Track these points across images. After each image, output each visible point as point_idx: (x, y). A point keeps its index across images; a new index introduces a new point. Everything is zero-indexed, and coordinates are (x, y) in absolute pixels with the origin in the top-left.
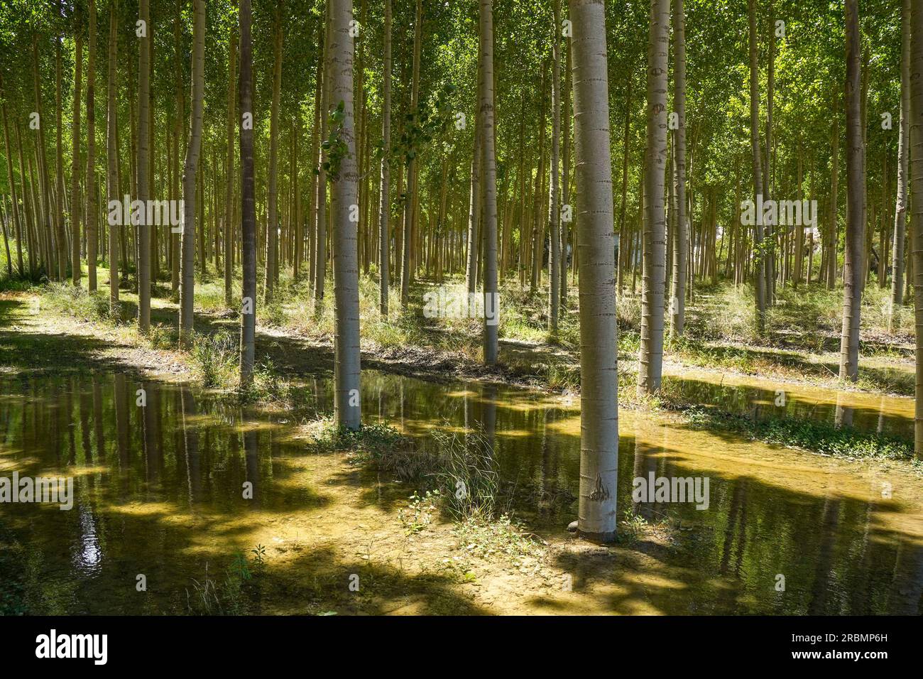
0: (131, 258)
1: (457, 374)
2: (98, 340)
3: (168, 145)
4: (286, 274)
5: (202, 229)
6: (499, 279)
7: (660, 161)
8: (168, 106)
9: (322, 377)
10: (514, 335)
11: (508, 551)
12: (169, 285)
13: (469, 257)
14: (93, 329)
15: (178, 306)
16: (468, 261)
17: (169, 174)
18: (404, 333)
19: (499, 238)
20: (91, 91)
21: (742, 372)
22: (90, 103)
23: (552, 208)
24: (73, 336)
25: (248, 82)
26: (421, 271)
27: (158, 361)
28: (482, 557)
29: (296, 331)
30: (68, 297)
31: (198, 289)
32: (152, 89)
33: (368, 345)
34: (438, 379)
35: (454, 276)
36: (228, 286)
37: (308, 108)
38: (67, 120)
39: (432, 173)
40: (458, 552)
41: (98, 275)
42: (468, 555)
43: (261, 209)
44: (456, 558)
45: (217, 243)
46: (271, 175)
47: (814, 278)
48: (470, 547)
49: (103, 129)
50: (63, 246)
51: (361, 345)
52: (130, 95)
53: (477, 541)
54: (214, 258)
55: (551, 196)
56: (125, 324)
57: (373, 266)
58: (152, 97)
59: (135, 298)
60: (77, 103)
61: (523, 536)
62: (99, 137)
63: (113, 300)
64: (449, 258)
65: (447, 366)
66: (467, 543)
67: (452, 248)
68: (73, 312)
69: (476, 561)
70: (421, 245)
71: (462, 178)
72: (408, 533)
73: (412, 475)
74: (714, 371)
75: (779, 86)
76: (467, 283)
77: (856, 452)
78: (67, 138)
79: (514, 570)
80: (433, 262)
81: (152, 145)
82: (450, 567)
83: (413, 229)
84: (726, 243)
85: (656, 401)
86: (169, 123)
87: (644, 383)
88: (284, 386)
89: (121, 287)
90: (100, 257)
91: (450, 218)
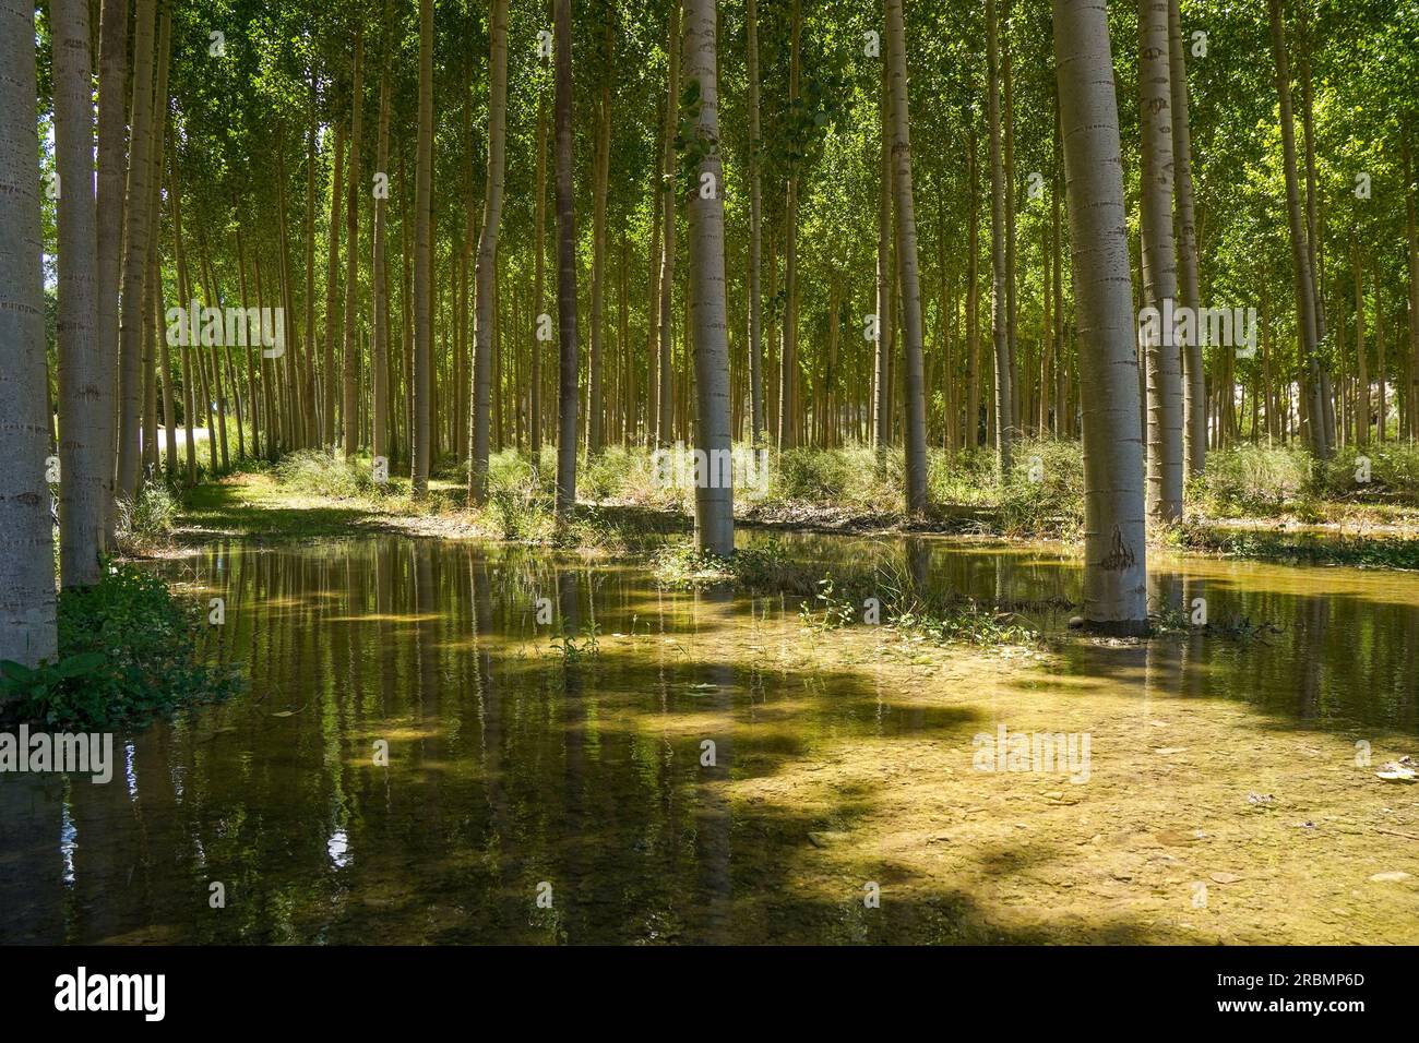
7: (1164, 181)
13: (876, 394)
25: (567, 111)
31: (494, 459)
49: (368, 265)
62: (363, 275)
72: (818, 630)
75: (1320, 147)
85: (1175, 536)
87: (1156, 511)
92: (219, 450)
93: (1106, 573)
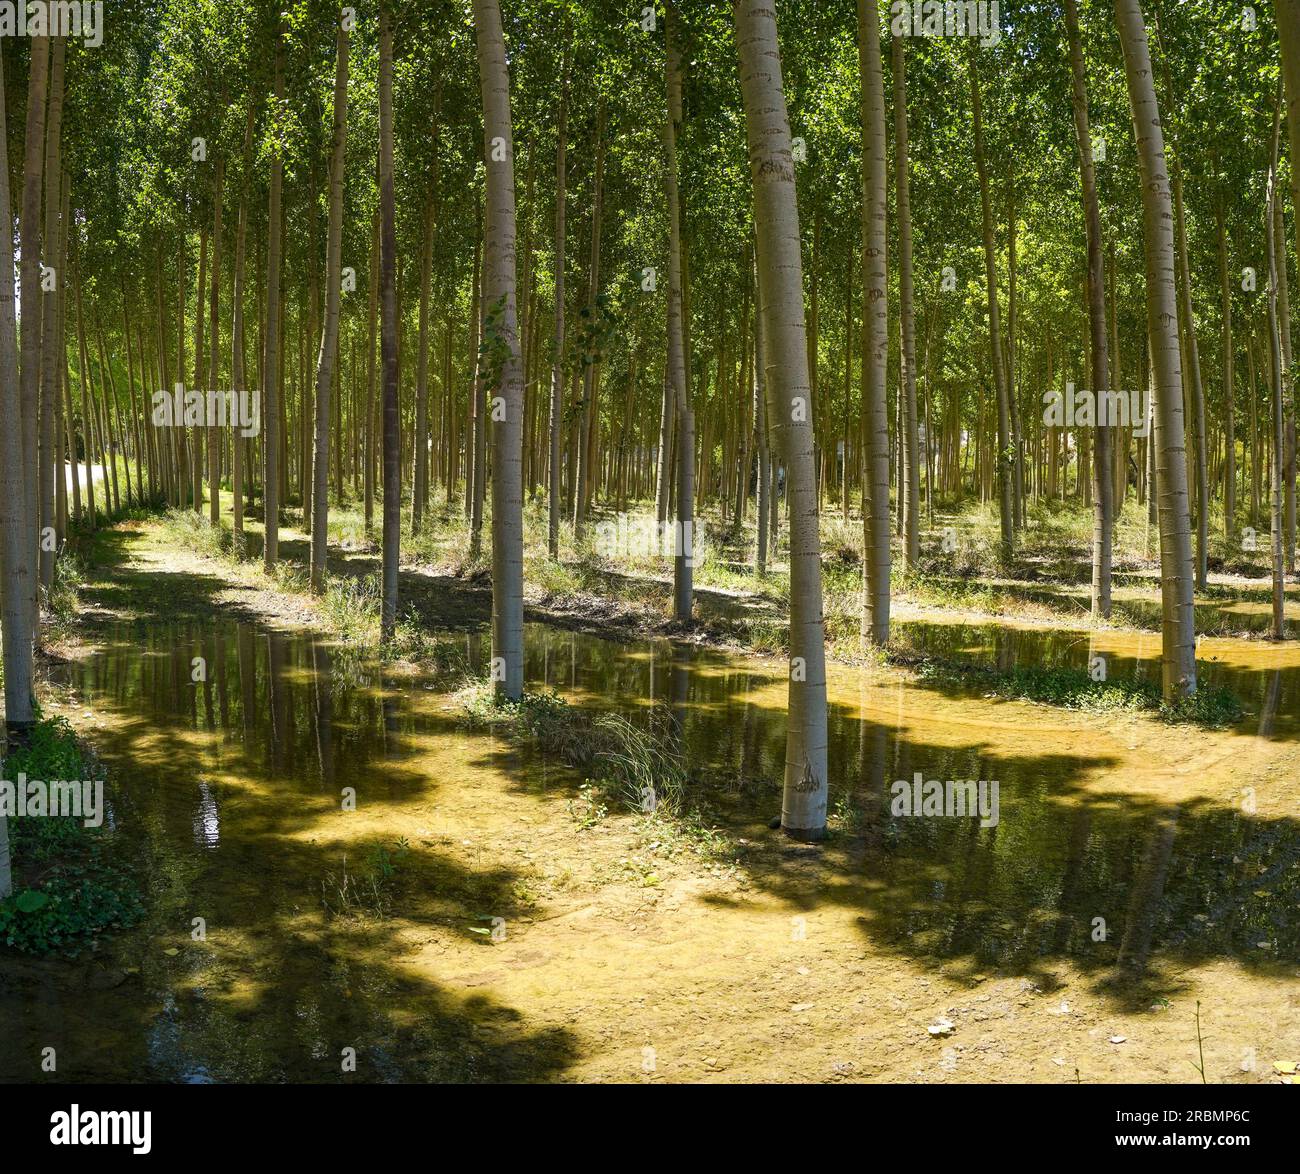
0: (258, 478)
1: (642, 631)
2: (221, 580)
3: (301, 344)
4: (438, 496)
5: (339, 443)
6: (695, 508)
7: (880, 357)
8: (301, 298)
9: (477, 631)
10: (712, 582)
11: (699, 851)
12: (299, 512)
13: (659, 482)
14: (214, 566)
15: (309, 538)
16: (658, 487)
17: (302, 377)
18: (577, 576)
19: (696, 456)
20: (216, 289)
21: (985, 612)
22: (214, 302)
23: (757, 412)
24: (193, 576)
26: (600, 496)
27: (286, 608)
28: (667, 858)
29: (449, 570)
30: (190, 528)
31: (333, 516)
32: (283, 281)
33: (532, 592)
34: (618, 636)
35: (641, 502)
36: (369, 513)
37: (464, 295)
38: (189, 322)
39: (614, 374)
40: (638, 852)
41: (221, 500)
42: (650, 855)
43: (409, 416)
44: (636, 858)
45: (356, 459)
46: (420, 375)
47: (1071, 492)
48: (652, 845)
49: (229, 330)
50: (183, 467)
51: (525, 591)
52: (259, 290)
53: (661, 838)
54: (353, 476)
55: (755, 396)
56: (250, 561)
57: (540, 488)
58: (283, 291)
59: (259, 528)
60: (201, 304)
61: (716, 834)
62: (224, 339)
63: (237, 531)
64: (635, 481)
65: (631, 620)
66: (648, 841)
67: (639, 467)
68: (193, 545)
69: (660, 862)
70: (601, 462)
71: (653, 380)
72: (579, 828)
73: (584, 758)
74: (954, 613)
76: (656, 514)
77: (1105, 704)
78: (190, 343)
79: (705, 873)
80: (615, 485)
81: (282, 345)
82: (628, 869)
83: (590, 443)
84: (972, 451)
85: (882, 656)
86: (302, 318)
87: (869, 633)
88: (430, 642)
89: (247, 515)
90: (223, 479)
91: (637, 429)
92: (111, 489)
93: (798, 795)
